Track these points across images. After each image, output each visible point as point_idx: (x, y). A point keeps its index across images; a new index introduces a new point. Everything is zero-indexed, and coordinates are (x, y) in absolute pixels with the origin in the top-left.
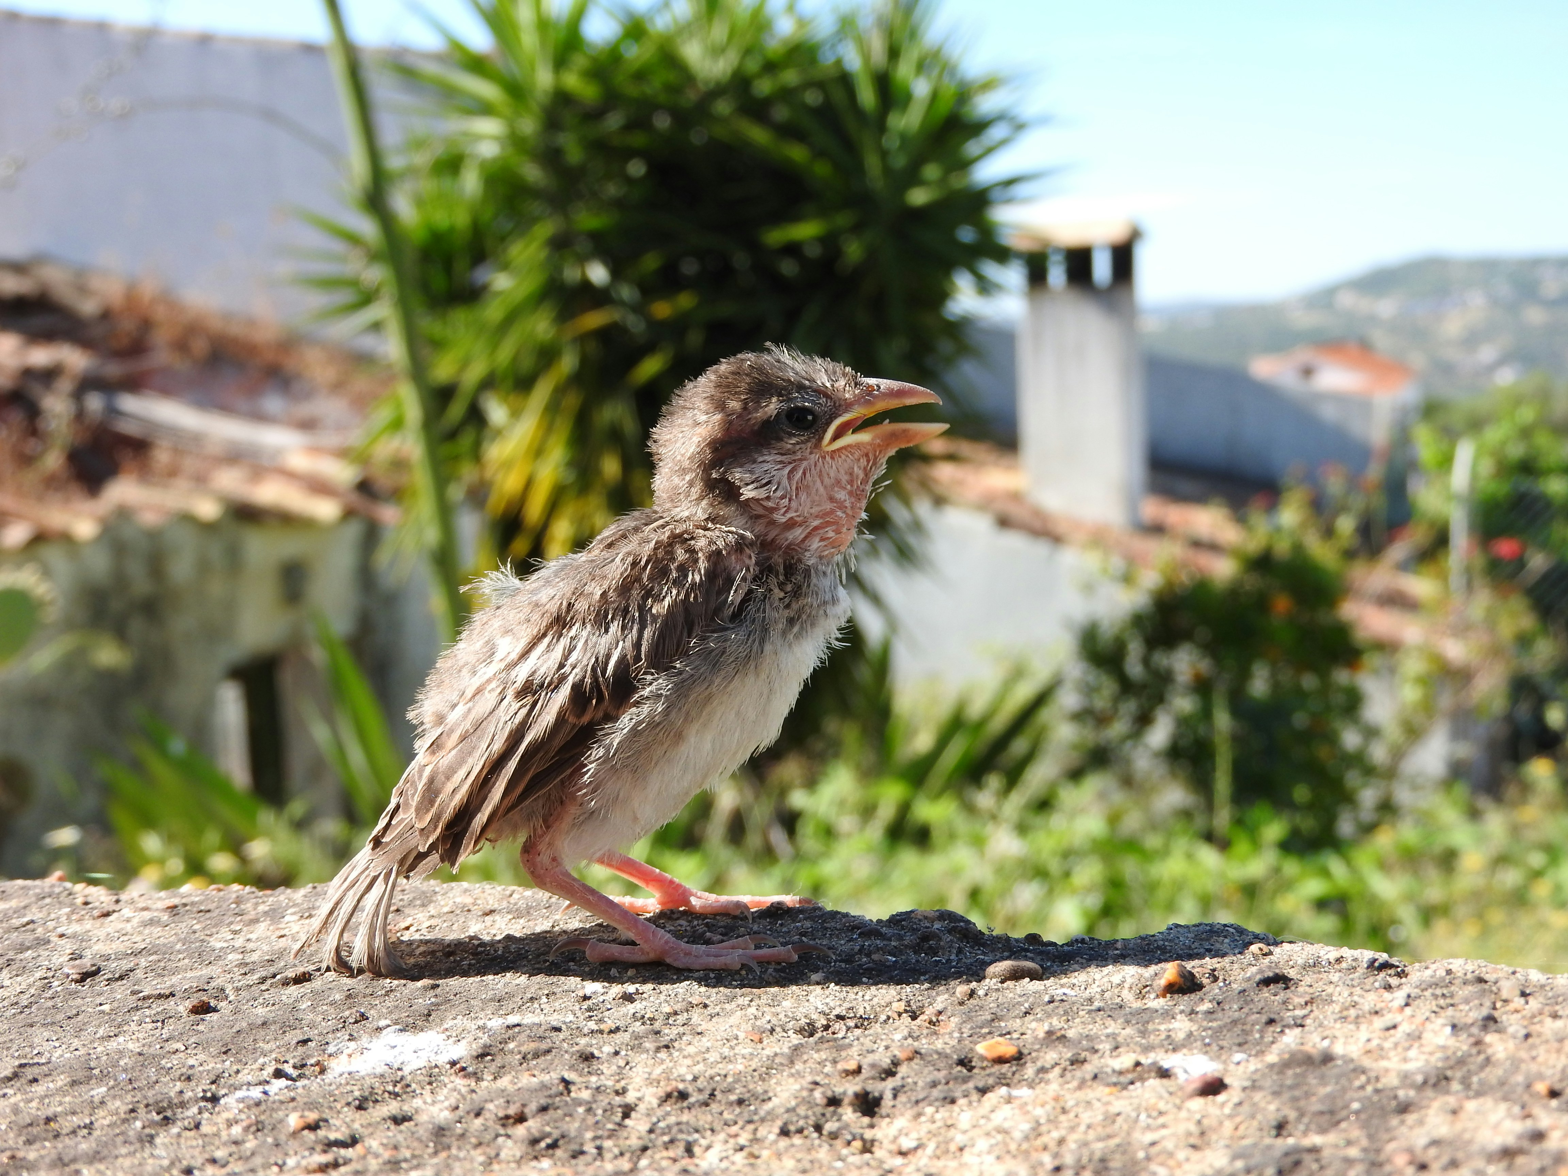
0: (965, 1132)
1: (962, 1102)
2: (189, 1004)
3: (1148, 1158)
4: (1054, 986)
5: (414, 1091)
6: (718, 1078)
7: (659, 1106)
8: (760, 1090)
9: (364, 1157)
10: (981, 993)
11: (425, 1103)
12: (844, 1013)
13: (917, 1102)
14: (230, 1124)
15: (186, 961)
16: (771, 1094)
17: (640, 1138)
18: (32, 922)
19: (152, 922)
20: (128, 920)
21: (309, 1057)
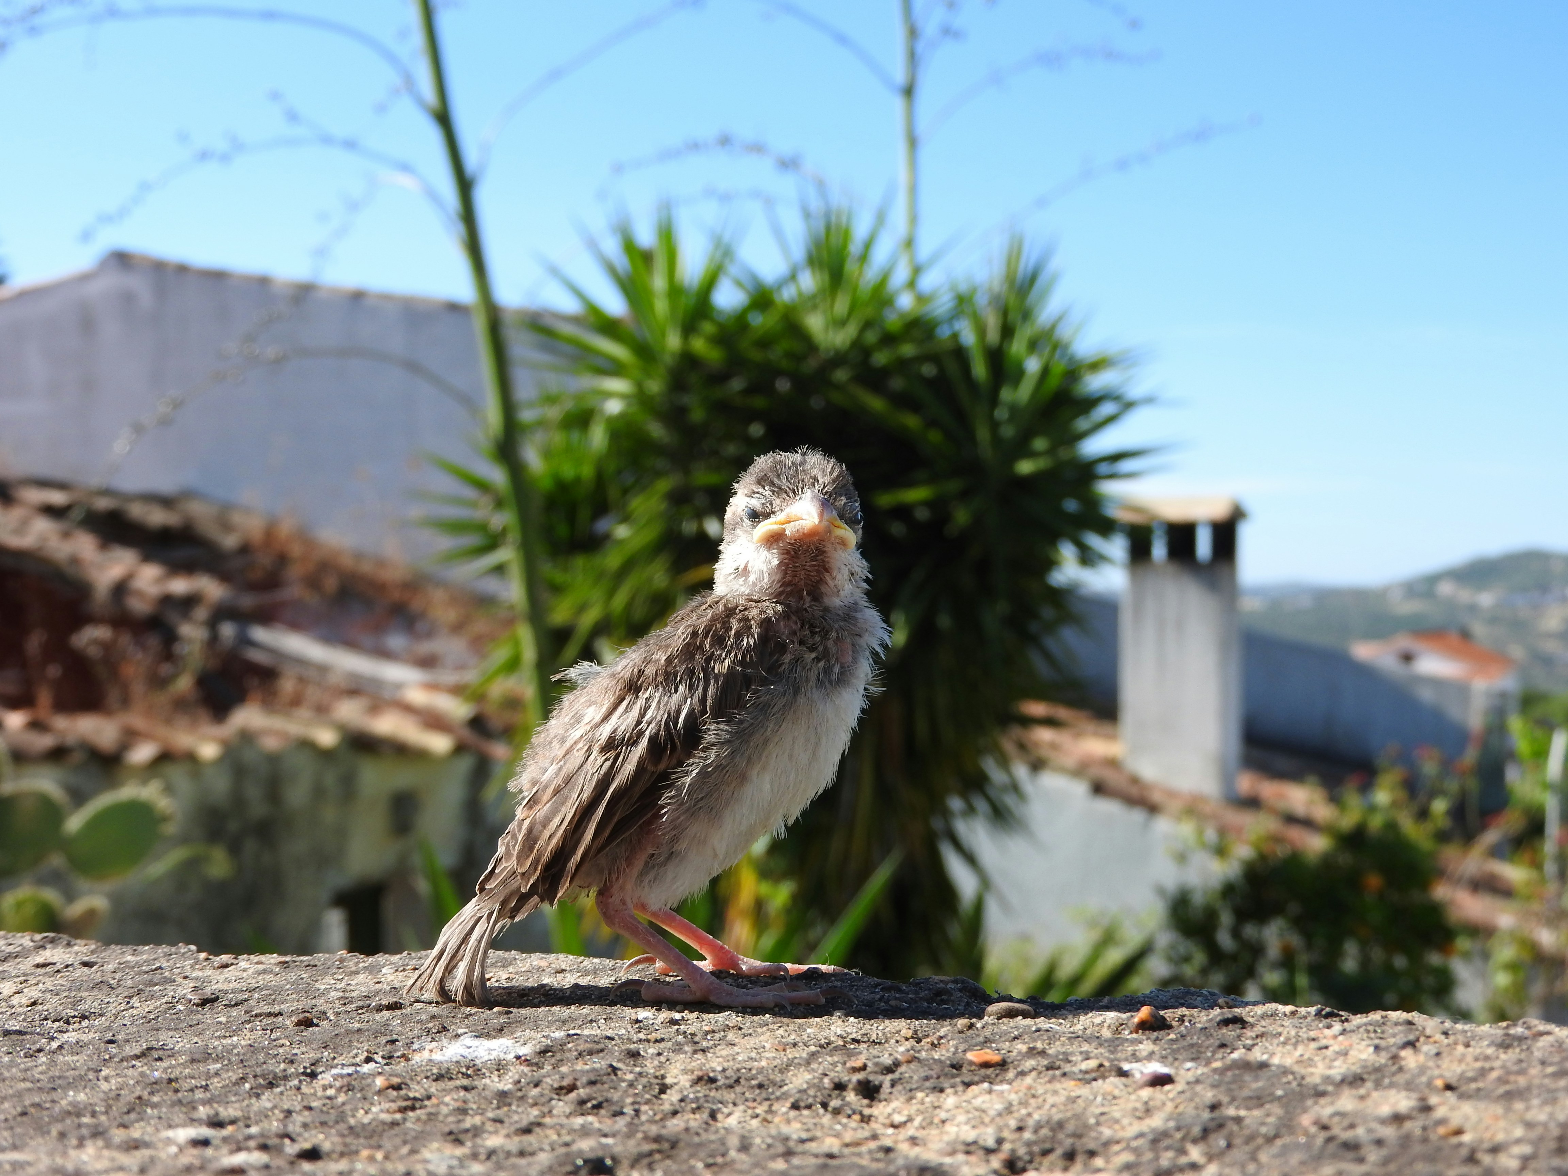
0: (948, 1111)
1: (949, 1091)
2: (294, 1019)
3: (1098, 1124)
4: (1042, 1023)
5: (484, 1074)
6: (744, 1071)
7: (691, 1086)
8: (778, 1079)
9: (438, 1105)
10: (979, 1025)
11: (493, 1081)
12: (859, 1037)
13: (911, 1090)
14: (325, 1088)
15: (294, 996)
16: (787, 1082)
17: (672, 1105)
18: (160, 968)
19: (265, 972)
20: (244, 970)
21: (395, 1051)
